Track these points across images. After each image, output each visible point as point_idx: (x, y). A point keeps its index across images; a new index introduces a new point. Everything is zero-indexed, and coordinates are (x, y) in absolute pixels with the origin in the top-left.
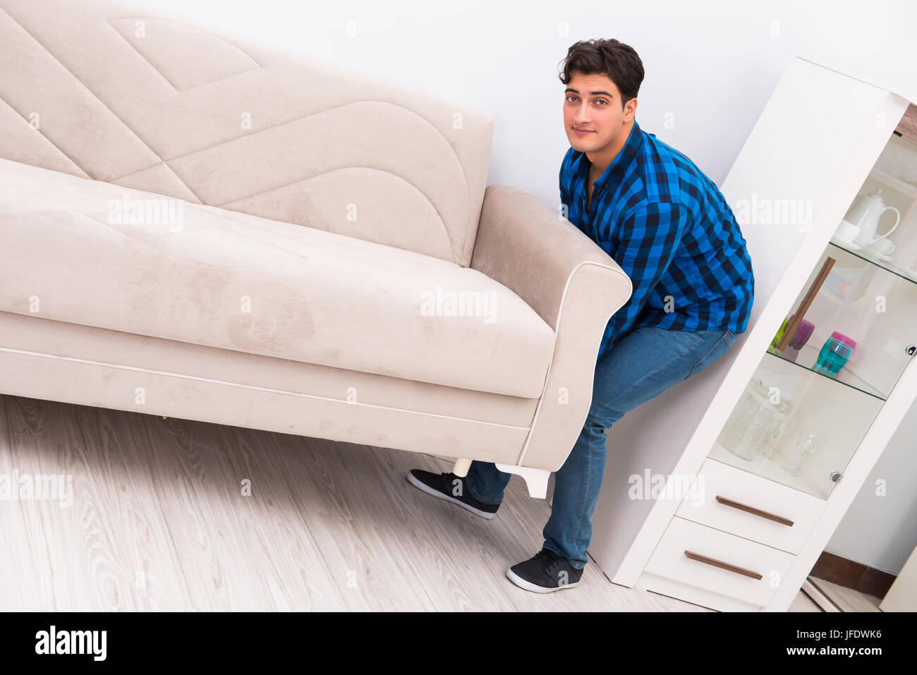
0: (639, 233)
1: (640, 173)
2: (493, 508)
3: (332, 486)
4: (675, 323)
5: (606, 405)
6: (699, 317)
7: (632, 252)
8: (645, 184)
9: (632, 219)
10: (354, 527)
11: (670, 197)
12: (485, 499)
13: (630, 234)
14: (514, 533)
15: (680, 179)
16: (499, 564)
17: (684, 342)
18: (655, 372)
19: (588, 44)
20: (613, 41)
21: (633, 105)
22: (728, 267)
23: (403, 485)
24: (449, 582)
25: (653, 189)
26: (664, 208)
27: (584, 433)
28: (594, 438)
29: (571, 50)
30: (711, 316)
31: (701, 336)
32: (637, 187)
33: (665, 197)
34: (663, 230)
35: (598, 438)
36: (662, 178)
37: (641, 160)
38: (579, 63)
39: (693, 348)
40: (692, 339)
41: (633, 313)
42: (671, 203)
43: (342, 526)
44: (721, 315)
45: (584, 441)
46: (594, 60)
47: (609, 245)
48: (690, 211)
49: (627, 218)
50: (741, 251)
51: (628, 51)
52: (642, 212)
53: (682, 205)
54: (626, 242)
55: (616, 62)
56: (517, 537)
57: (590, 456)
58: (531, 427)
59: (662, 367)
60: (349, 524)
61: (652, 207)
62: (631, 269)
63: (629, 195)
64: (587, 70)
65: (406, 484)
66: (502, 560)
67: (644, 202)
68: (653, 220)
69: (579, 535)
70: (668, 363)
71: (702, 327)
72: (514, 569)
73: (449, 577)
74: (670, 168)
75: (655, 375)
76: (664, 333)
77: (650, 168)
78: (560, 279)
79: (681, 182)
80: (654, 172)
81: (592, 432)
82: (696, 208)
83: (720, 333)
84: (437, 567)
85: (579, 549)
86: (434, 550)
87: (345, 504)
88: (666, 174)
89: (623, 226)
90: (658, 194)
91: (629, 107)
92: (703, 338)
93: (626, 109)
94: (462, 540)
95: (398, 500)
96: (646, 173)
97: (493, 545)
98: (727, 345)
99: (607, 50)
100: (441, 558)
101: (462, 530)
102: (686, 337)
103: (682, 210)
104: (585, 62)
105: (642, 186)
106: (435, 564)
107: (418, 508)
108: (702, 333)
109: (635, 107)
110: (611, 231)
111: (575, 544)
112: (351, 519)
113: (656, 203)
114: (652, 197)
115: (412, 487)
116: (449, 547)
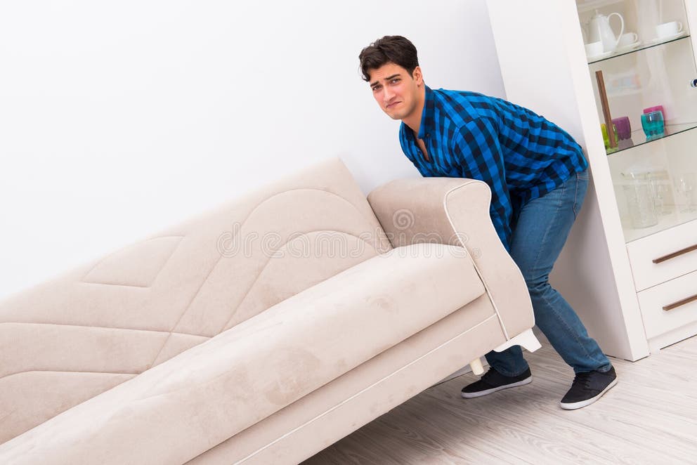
0: (467, 151)
1: (443, 114)
2: (527, 374)
3: (419, 438)
4: (540, 191)
5: (535, 268)
6: (552, 178)
7: (473, 165)
8: (450, 118)
9: (457, 146)
10: (448, 452)
11: (470, 117)
12: (517, 373)
13: (462, 156)
14: (551, 379)
15: (471, 103)
16: (553, 405)
17: (556, 197)
18: (550, 227)
19: (370, 48)
20: (386, 38)
21: (418, 72)
22: (542, 141)
23: (464, 403)
24: (529, 440)
25: (457, 119)
26: (471, 126)
27: (533, 294)
28: (542, 293)
29: (360, 57)
30: (558, 172)
31: (562, 188)
32: (447, 123)
33: (468, 119)
34: (480, 139)
35: (544, 291)
36: (459, 108)
37: (440, 106)
38: (369, 63)
39: (563, 198)
40: (559, 192)
41: (504, 201)
42: (473, 120)
43: (440, 457)
44: (564, 168)
45: (537, 298)
46: (377, 57)
47: (454, 172)
48: (491, 119)
49: (454, 148)
50: (544, 125)
51: (399, 40)
52: (459, 138)
53: (482, 117)
54: (464, 162)
55: (393, 50)
56: (556, 380)
57: (549, 304)
58: (495, 312)
59: (552, 221)
60: (443, 452)
61: (463, 129)
62: (480, 175)
63: (446, 132)
64: (377, 65)
65: (465, 401)
66: (554, 401)
67: (457, 130)
68: (469, 137)
69: (588, 351)
70: (554, 217)
71: (559, 183)
72: (564, 401)
73: (526, 437)
74: (460, 100)
75: (551, 229)
76: (537, 201)
77: (448, 107)
78: (440, 214)
79: (473, 105)
80: (452, 108)
81: (538, 290)
82: (494, 115)
83: (573, 178)
84: (515, 437)
85: (596, 359)
86: (506, 428)
87: (433, 442)
88: (460, 104)
89: (455, 154)
90: (462, 119)
91: (417, 74)
92: (565, 188)
93: (415, 77)
94: (522, 409)
95: (464, 414)
96: (447, 111)
97: (542, 396)
98: (584, 181)
99: (383, 45)
100: (515, 430)
101: (517, 402)
102: (553, 194)
103: (484, 120)
104: (371, 61)
105: (449, 121)
106: (512, 436)
107: (480, 410)
108: (561, 186)
109: (420, 71)
110: (449, 162)
111: (590, 358)
112: (443, 448)
113: (465, 126)
114: (459, 123)
115: (469, 400)
116: (516, 419)
